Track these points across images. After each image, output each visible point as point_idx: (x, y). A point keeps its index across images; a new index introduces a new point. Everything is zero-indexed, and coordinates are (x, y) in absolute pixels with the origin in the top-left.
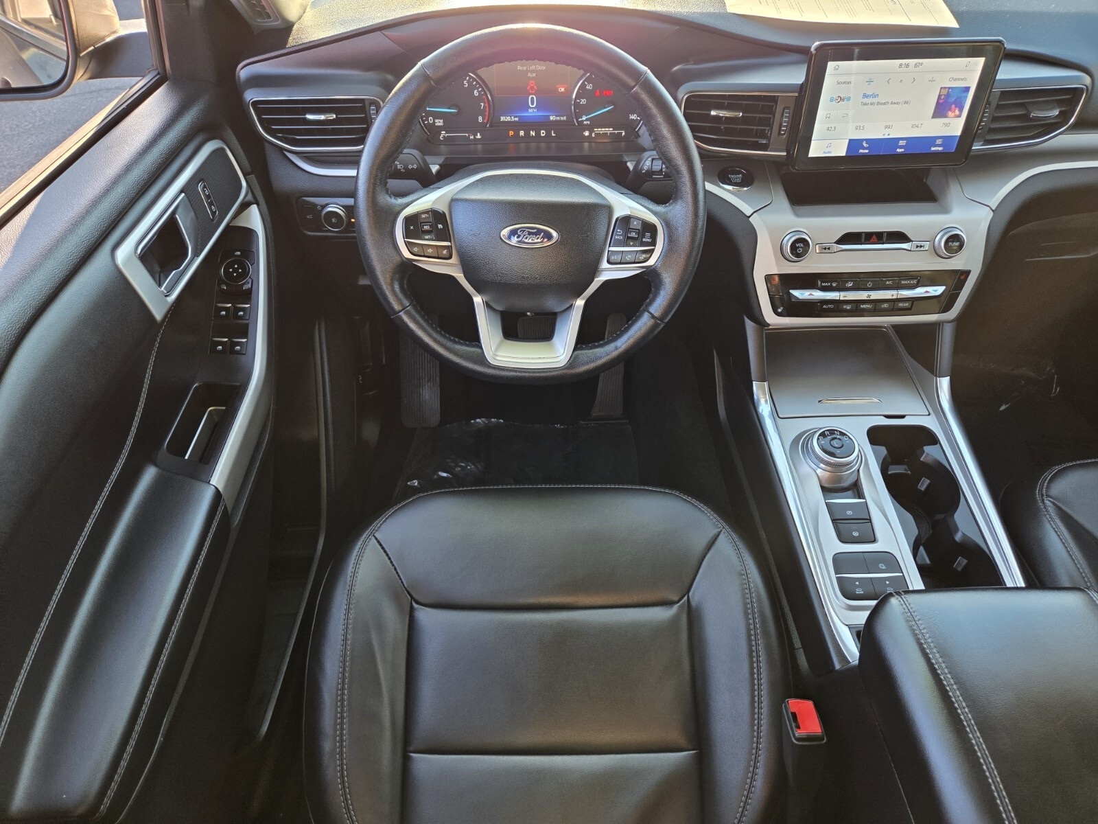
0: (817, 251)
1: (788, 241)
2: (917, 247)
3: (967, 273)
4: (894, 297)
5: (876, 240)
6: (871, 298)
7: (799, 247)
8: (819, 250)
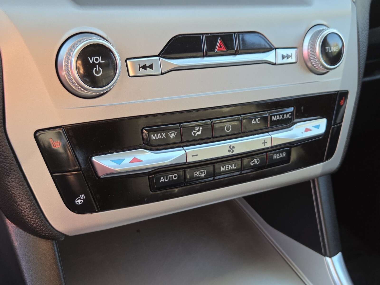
0: (131, 74)
1: (69, 54)
2: (283, 57)
3: (344, 95)
4: (268, 145)
5: (224, 49)
6: (236, 151)
7: (94, 65)
8: (134, 70)
